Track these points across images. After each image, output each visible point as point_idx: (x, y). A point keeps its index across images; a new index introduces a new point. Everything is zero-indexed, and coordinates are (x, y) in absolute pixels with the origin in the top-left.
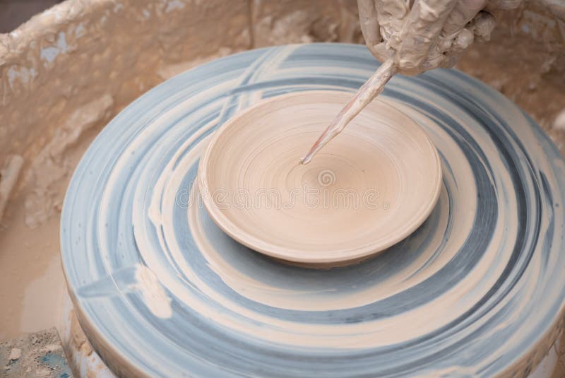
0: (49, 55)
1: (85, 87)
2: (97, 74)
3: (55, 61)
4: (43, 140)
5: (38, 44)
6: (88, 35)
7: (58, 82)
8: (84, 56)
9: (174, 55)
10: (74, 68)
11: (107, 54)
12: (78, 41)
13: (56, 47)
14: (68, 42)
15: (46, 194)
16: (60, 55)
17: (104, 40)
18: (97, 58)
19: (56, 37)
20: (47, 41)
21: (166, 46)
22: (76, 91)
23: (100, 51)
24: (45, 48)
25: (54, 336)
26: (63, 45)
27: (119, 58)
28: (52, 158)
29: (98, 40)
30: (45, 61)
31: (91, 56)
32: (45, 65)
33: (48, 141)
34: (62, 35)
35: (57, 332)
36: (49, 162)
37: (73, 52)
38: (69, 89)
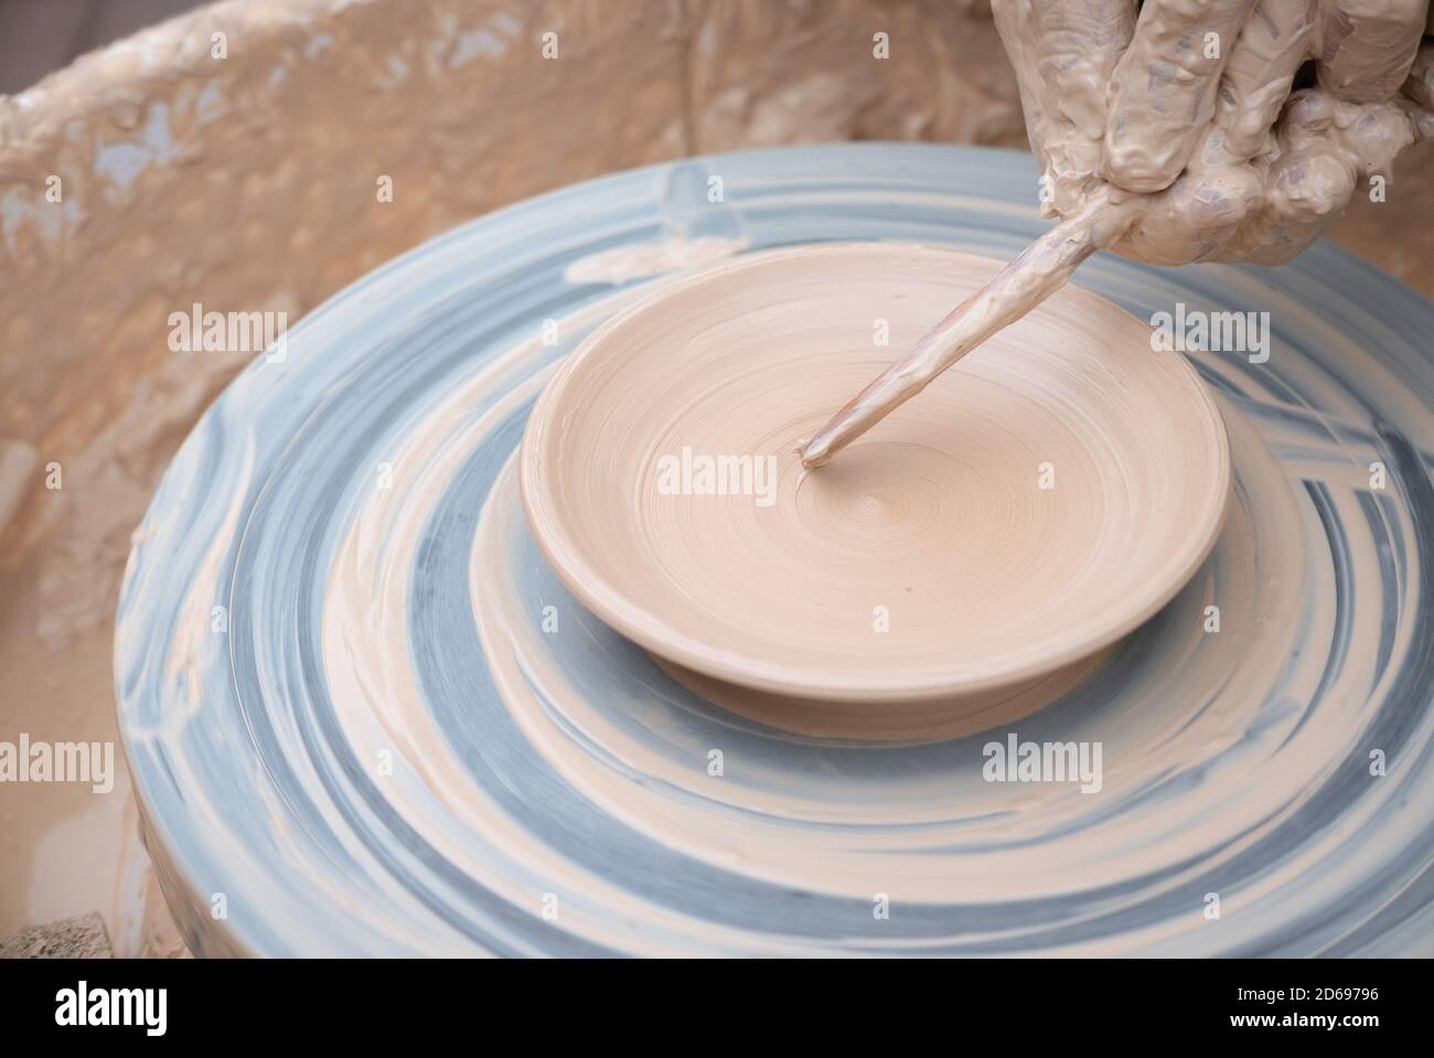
0: (120, 164)
1: (222, 267)
2: (255, 232)
3: (138, 183)
4: (96, 410)
5: (91, 129)
6: (233, 118)
7: (144, 247)
8: (219, 177)
9: (474, 191)
10: (191, 210)
11: (284, 176)
12: (205, 131)
13: (139, 143)
14: (177, 133)
15: (98, 556)
16: (151, 168)
17: (276, 135)
18: (256, 186)
19: (143, 114)
20: (115, 123)
21: (453, 164)
22: (195, 277)
23: (267, 168)
24: (109, 143)
25: (94, 936)
26: (160, 143)
27: (318, 190)
28: (122, 461)
29: (259, 133)
30: (106, 182)
31: (240, 179)
32: (110, 194)
33: (112, 412)
34: (159, 111)
35: (104, 927)
36: (113, 473)
37: (190, 164)
38: (176, 268)
